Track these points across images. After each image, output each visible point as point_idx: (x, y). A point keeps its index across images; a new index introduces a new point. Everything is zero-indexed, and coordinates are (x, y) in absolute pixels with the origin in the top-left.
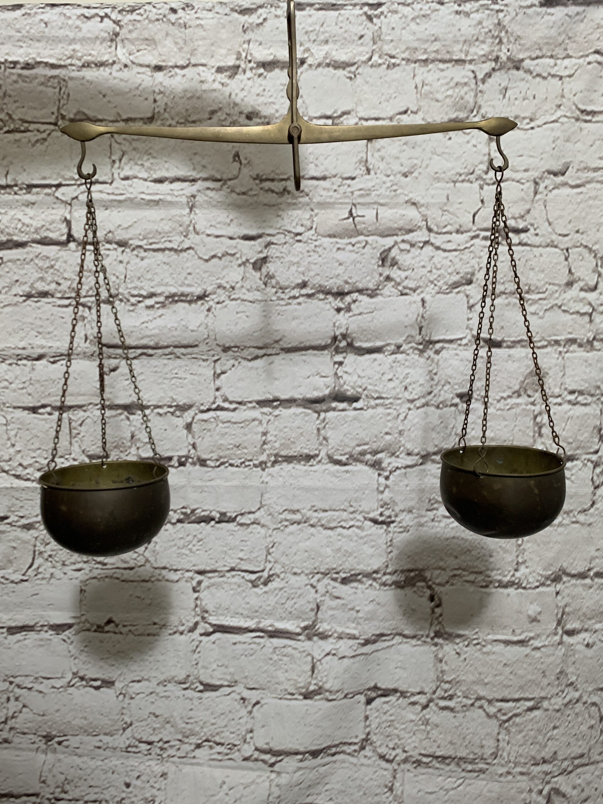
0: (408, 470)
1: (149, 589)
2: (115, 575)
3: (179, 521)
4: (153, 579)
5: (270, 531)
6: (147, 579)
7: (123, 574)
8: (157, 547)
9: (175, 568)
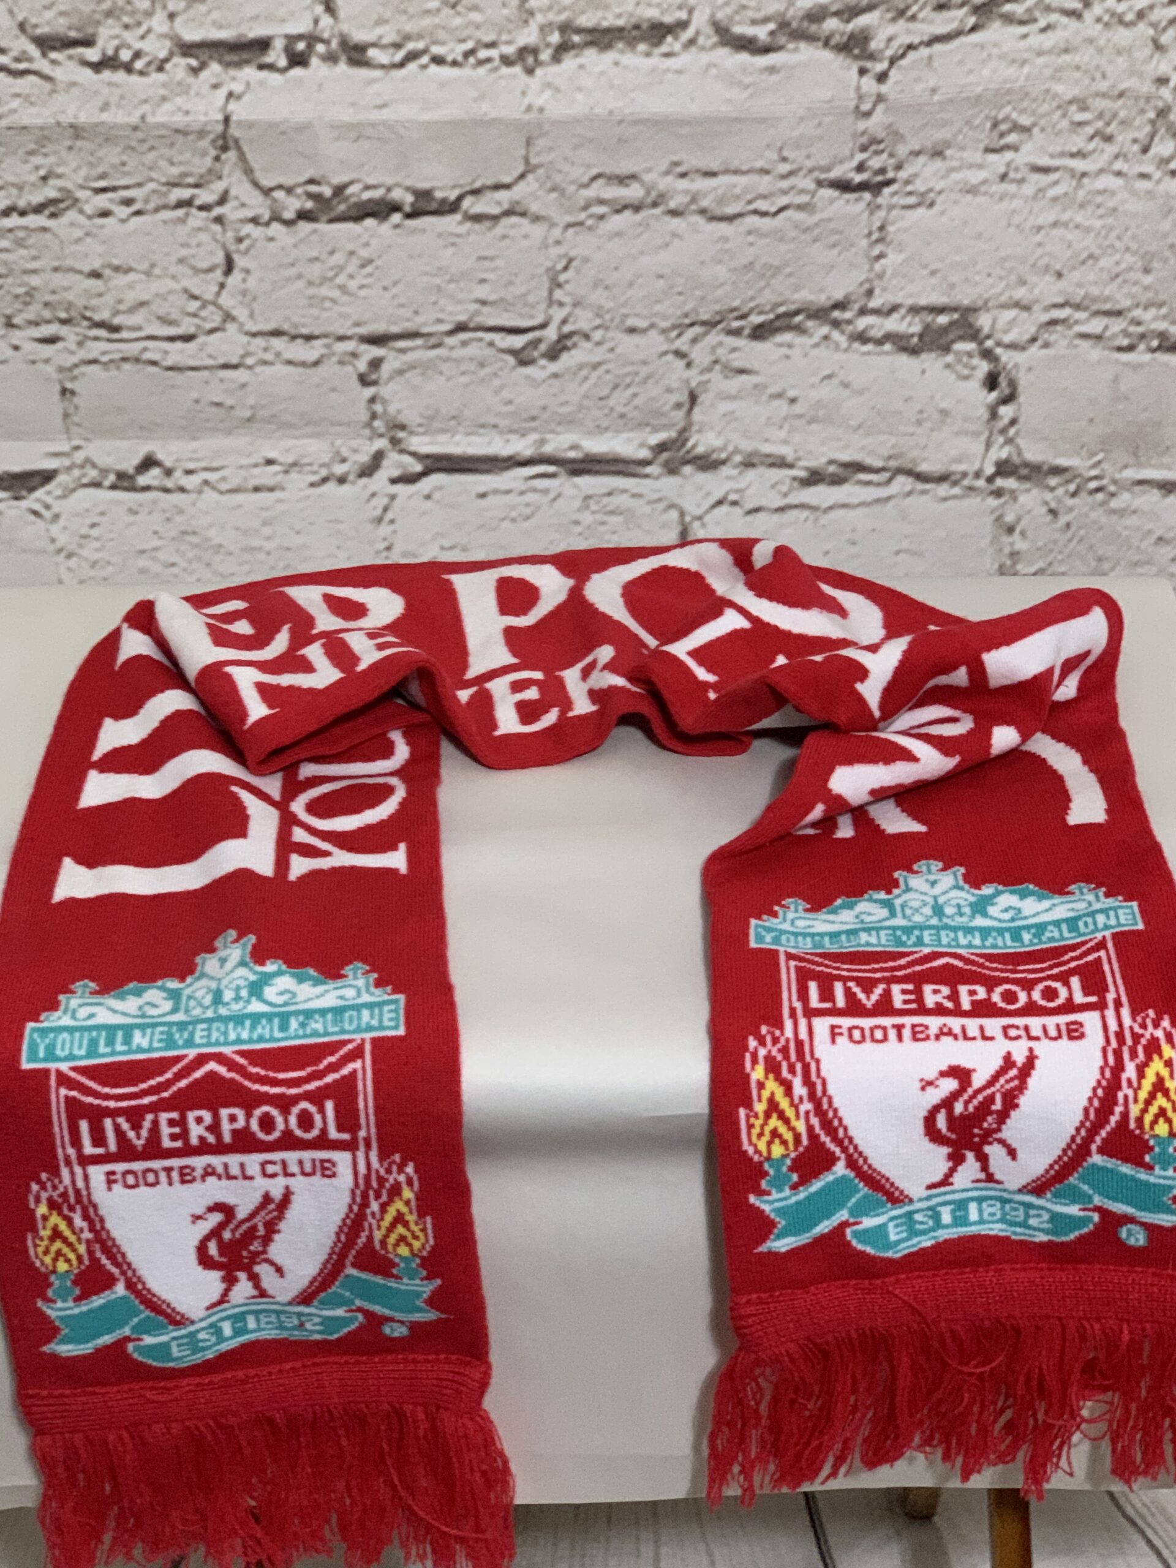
0: (938, 47)
1: (244, 386)
2: (148, 356)
3: (303, 216)
4: (250, 361)
5: (557, 232)
6: (235, 360)
7: (166, 352)
8: (252, 283)
9: (305, 331)
